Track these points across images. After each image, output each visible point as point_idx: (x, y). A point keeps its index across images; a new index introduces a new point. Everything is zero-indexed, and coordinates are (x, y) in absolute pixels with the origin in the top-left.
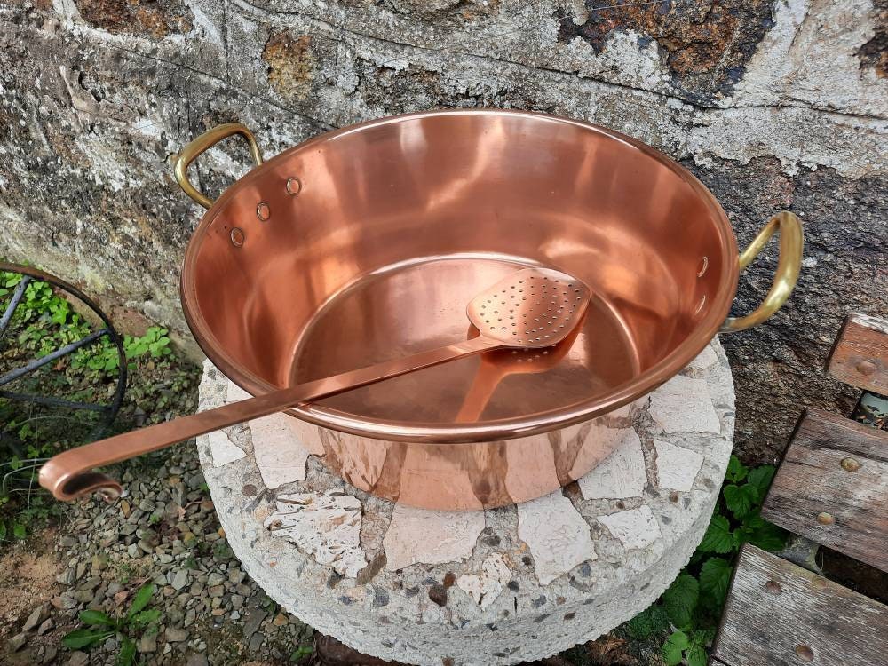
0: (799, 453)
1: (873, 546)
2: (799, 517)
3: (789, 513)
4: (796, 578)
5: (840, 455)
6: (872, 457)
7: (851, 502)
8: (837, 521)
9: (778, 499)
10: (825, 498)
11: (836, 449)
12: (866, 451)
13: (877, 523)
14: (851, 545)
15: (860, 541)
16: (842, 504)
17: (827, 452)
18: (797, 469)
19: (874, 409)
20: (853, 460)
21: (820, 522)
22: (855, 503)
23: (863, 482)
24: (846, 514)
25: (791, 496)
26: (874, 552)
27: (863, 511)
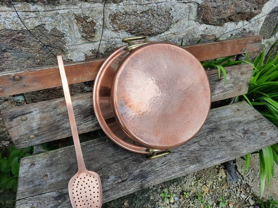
0: (9, 125)
1: (49, 136)
2: (26, 141)
3: (22, 142)
4: (39, 158)
5: (19, 118)
6: (27, 114)
7: (34, 129)
8: (36, 136)
9: (16, 141)
10: (27, 132)
11: (16, 117)
12: (23, 113)
13: (44, 129)
14: (44, 139)
15: (45, 137)
16: (32, 131)
17: (15, 120)
18: (13, 129)
19: (19, 100)
20: (24, 118)
21: (32, 139)
22: (35, 128)
23: (32, 121)
24: (36, 132)
25: (18, 138)
26: (50, 137)
27: (39, 129)
